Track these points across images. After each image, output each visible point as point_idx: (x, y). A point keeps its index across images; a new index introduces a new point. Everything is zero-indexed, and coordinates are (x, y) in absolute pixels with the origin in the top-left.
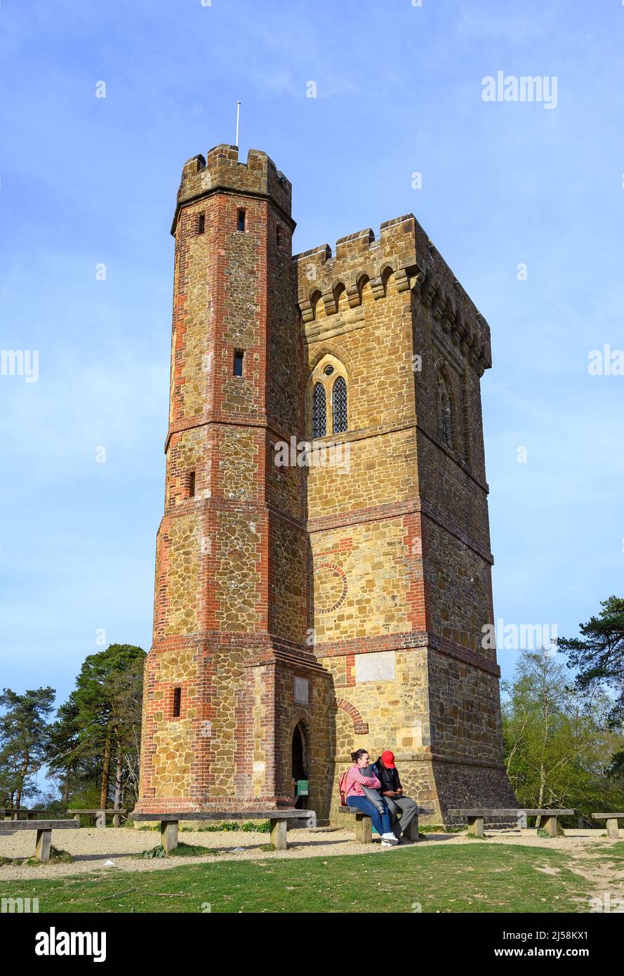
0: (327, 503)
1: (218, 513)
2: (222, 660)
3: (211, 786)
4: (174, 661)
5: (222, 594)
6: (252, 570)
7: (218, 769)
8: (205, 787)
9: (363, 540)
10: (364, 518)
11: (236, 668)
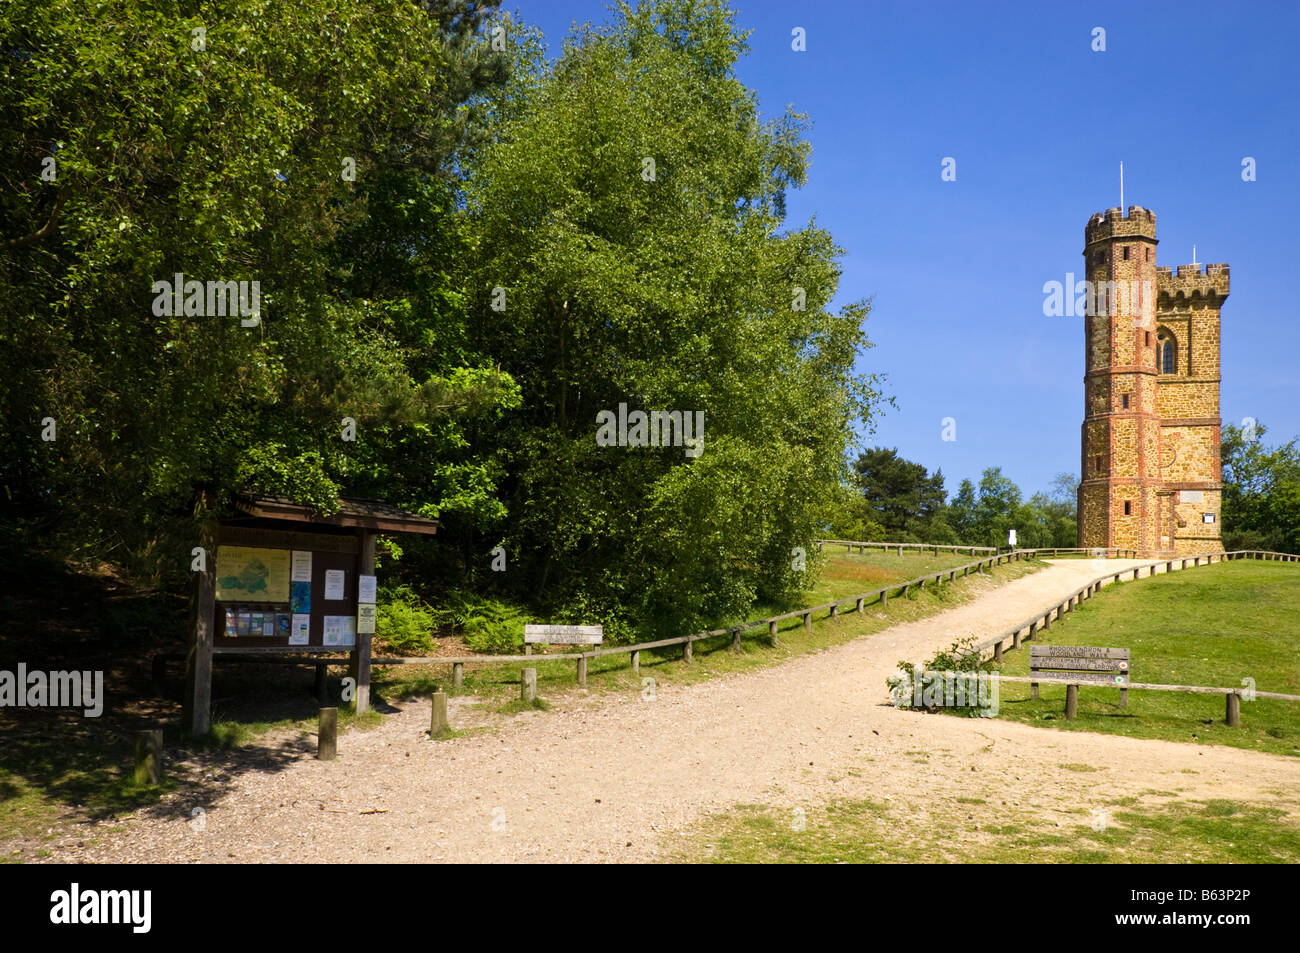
0: (1164, 412)
1: (1144, 420)
3: (1147, 546)
4: (1125, 490)
7: (1148, 539)
9: (1187, 434)
10: (1188, 423)
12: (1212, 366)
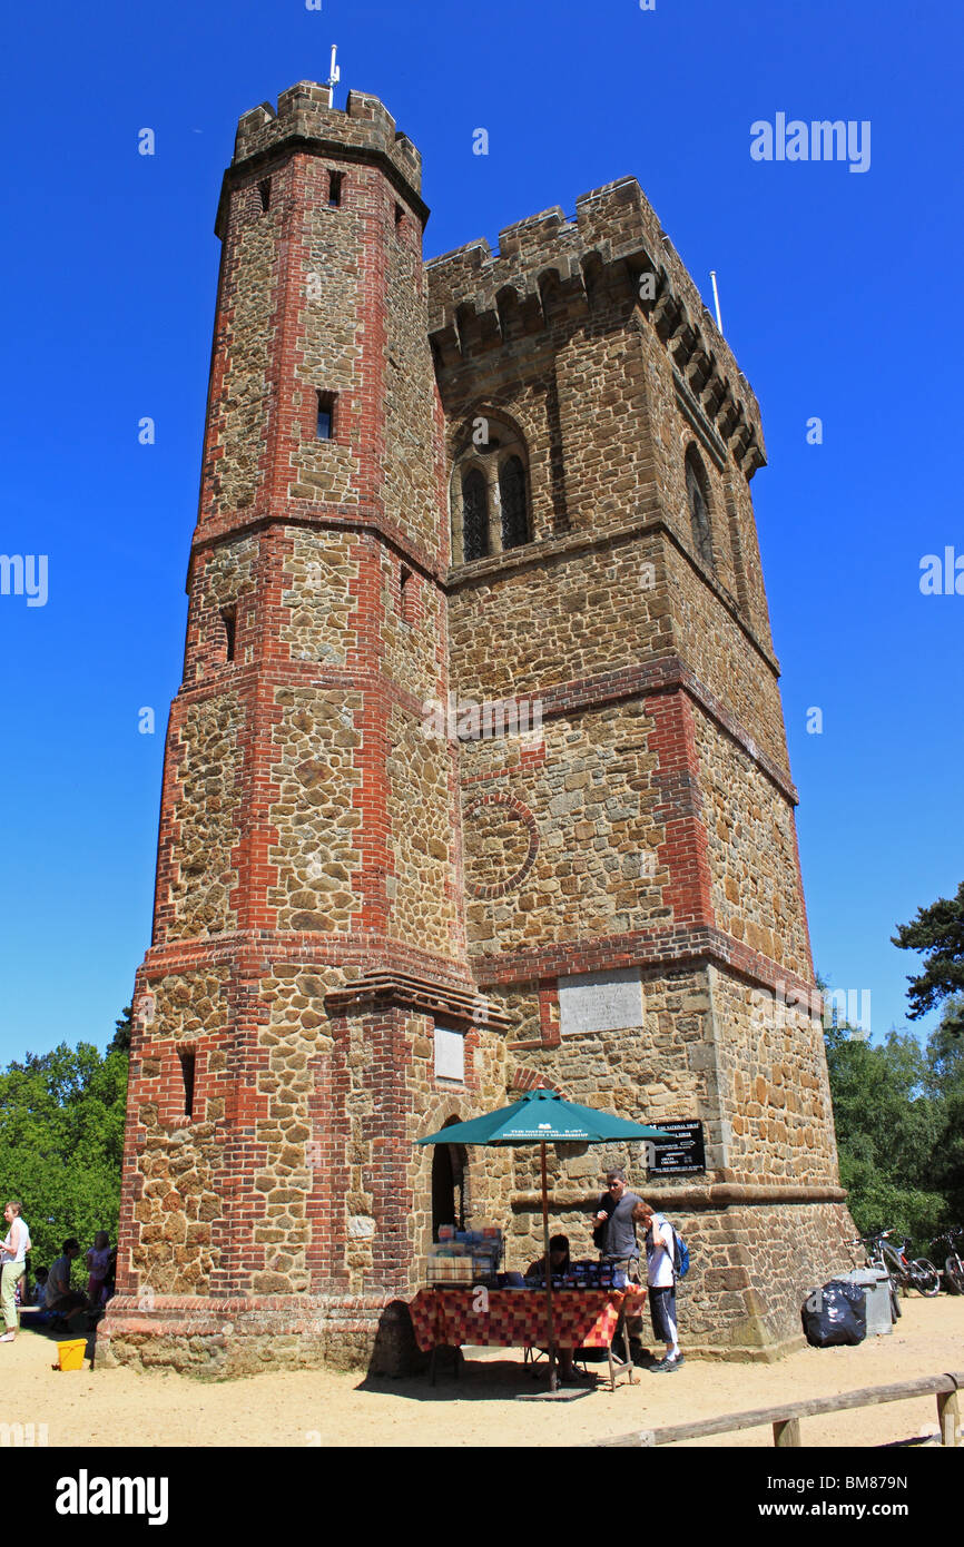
1: (277, 689)
2: (280, 991)
3: (256, 1273)
4: (182, 995)
5: (283, 853)
6: (345, 804)
7: (270, 1233)
8: (242, 1275)
9: (567, 745)
10: (569, 703)
11: (310, 1008)
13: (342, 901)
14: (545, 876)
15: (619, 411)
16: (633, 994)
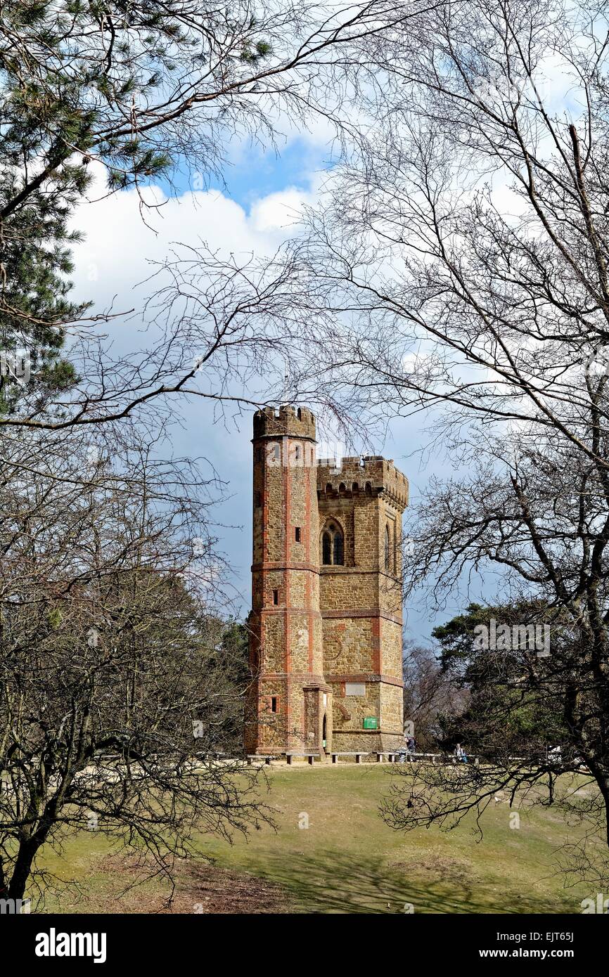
1: (291, 616)
2: (294, 686)
4: (272, 686)
7: (294, 735)
9: (351, 626)
10: (352, 615)
11: (300, 690)
12: (372, 558)
13: (305, 666)
14: (343, 657)
15: (371, 534)
16: (363, 687)
